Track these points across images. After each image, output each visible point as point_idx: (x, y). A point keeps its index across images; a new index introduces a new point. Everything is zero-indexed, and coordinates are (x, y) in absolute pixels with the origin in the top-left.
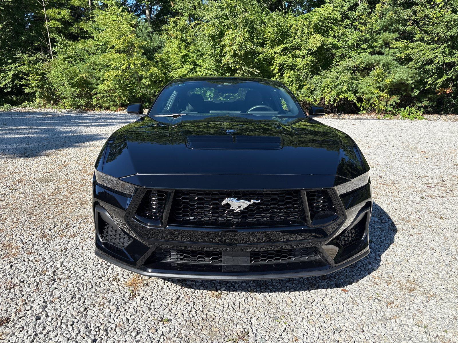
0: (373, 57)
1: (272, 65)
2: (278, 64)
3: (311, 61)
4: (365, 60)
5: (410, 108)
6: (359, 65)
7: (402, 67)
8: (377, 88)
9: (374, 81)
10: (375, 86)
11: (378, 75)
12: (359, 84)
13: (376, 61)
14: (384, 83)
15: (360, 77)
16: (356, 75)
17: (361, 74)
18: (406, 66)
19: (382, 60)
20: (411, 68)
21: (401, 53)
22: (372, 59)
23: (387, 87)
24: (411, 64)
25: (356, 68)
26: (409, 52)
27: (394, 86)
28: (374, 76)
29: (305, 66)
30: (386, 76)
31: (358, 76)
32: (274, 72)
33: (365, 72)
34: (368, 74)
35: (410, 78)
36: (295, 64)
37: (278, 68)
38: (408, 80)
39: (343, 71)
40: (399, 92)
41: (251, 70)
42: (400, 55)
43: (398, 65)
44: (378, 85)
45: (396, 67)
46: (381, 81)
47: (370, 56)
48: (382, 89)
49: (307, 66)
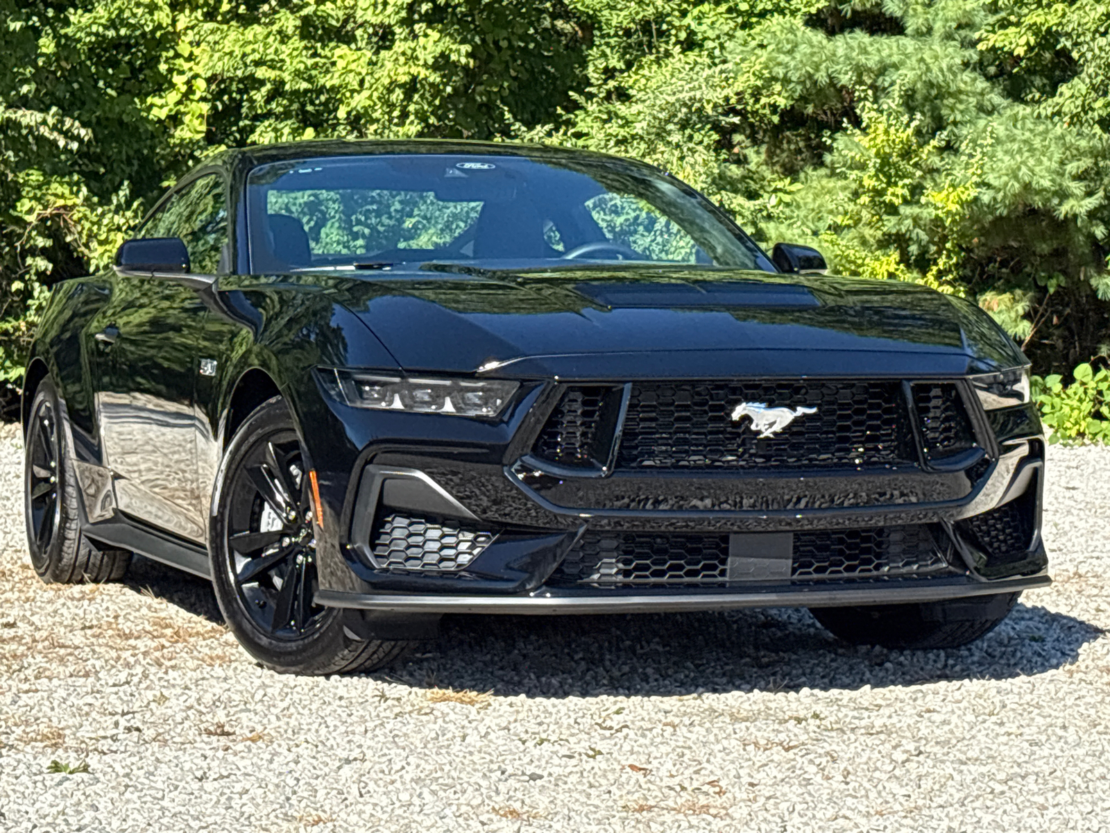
0: (842, 44)
1: (162, 85)
2: (200, 85)
3: (442, 63)
4: (795, 66)
5: (1096, 370)
6: (757, 93)
7: (1021, 110)
8: (886, 242)
9: (865, 199)
10: (868, 232)
11: (885, 160)
12: (769, 217)
13: (860, 70)
14: (928, 214)
15: (769, 176)
16: (741, 161)
17: (771, 154)
18: (1046, 108)
19: (896, 67)
20: (1075, 120)
21: (1004, 24)
22: (832, 58)
23: (944, 239)
24: (1070, 94)
25: (736, 113)
26: (1053, 20)
27: (983, 232)
28: (863, 167)
29: (398, 95)
30: (933, 171)
31: (752, 167)
32: (181, 134)
33: (794, 140)
34: (817, 155)
35: (1078, 178)
36: (328, 81)
37: (205, 108)
38: (1063, 195)
39: (661, 134)
40: (1017, 270)
41: (28, 117)
42: (999, 39)
43: (996, 98)
44: (890, 224)
45: (990, 111)
46: (906, 202)
47: (819, 37)
48: (914, 249)
49: (408, 97)
